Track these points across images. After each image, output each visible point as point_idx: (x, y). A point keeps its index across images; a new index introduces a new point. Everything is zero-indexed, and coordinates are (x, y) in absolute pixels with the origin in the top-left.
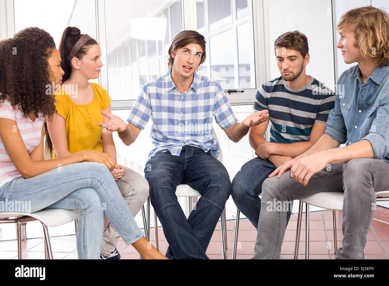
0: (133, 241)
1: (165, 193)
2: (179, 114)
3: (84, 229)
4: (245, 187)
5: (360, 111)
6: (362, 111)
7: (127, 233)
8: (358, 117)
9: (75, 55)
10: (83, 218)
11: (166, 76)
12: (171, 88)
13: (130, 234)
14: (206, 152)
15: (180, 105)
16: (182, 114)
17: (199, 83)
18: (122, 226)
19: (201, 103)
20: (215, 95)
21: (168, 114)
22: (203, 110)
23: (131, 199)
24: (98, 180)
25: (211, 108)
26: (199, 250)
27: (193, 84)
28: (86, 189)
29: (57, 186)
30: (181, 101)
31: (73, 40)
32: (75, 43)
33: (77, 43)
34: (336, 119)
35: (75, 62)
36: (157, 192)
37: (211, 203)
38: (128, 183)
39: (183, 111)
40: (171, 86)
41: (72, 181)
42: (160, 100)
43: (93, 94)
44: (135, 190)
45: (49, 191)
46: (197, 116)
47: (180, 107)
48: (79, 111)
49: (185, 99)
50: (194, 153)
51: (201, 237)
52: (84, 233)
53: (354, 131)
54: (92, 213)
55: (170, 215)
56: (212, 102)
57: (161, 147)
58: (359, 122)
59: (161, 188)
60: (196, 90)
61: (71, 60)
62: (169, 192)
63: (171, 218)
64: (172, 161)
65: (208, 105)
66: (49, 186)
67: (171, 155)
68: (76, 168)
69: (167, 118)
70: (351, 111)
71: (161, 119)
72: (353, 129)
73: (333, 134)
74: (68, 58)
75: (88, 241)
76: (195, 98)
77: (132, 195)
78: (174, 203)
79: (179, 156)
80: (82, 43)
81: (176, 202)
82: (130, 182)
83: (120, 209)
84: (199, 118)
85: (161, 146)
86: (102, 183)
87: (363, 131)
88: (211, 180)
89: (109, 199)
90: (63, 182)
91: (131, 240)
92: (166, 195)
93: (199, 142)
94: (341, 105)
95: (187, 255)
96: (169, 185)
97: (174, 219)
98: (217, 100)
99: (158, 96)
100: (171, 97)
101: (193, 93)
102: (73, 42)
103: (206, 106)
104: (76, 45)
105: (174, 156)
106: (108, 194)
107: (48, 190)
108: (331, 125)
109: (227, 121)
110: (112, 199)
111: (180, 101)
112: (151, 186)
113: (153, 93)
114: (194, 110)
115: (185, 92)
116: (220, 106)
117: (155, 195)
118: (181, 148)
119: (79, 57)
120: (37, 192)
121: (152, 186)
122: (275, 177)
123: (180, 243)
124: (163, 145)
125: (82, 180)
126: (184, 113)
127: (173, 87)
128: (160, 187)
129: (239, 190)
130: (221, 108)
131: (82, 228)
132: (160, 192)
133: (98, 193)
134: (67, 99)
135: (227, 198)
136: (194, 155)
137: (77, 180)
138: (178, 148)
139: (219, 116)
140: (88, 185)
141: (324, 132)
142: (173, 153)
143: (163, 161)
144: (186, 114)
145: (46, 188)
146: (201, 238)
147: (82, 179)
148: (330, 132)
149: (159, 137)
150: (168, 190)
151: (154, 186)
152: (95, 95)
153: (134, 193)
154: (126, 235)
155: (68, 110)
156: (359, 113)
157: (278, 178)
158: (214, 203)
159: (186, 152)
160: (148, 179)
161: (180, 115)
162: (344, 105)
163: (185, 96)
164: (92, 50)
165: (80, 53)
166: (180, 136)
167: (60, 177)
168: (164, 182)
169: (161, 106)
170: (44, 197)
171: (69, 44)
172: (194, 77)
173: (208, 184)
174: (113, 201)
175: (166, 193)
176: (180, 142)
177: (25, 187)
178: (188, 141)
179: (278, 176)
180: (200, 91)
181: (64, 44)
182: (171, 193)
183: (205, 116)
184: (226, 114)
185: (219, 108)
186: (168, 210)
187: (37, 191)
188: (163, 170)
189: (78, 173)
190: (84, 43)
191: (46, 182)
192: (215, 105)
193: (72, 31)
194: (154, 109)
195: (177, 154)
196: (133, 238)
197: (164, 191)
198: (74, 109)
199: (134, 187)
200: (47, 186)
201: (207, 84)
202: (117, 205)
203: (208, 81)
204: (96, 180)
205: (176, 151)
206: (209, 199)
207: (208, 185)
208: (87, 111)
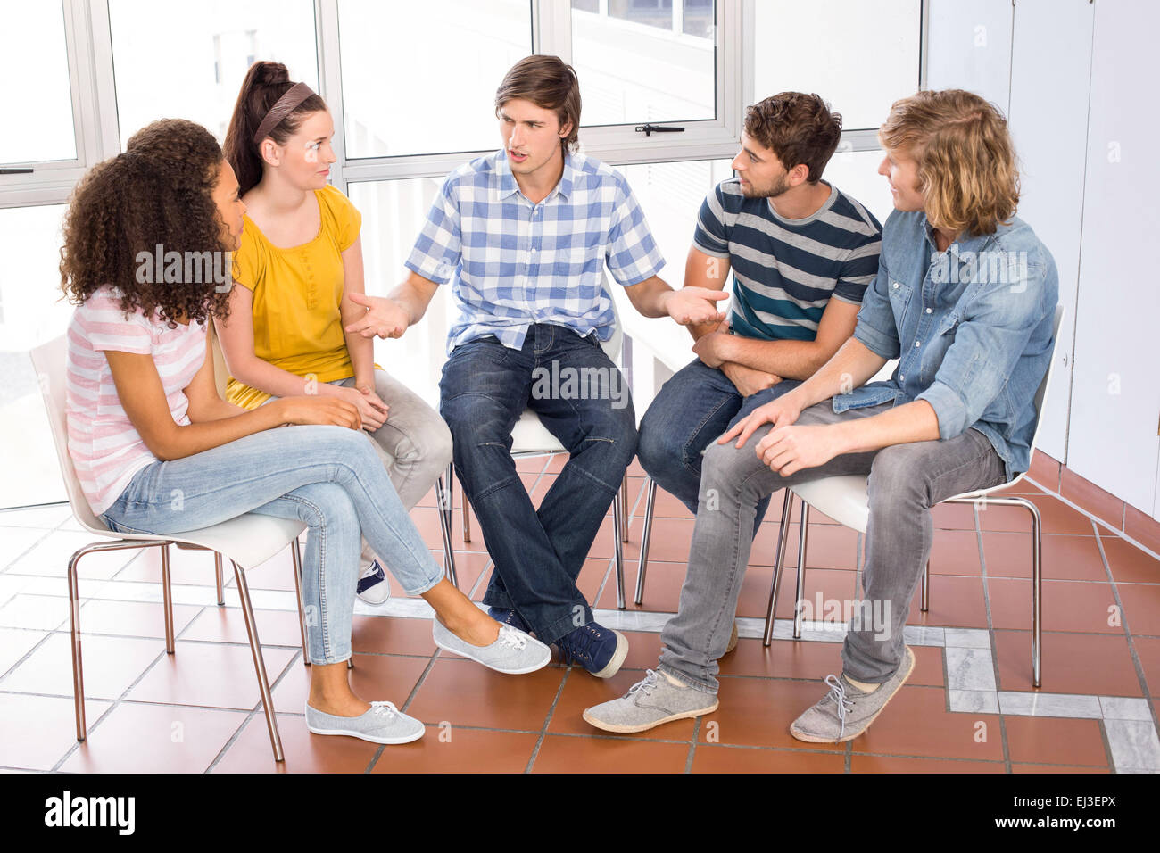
0: (424, 589)
1: (487, 458)
2: (527, 250)
3: (320, 567)
4: (668, 441)
5: (929, 311)
6: (934, 311)
7: (409, 574)
8: (924, 323)
9: (270, 135)
10: (317, 544)
11: (499, 159)
12: (509, 193)
13: (416, 576)
14: (584, 336)
15: (531, 229)
16: (534, 251)
17: (576, 177)
18: (398, 560)
19: (580, 227)
20: (614, 209)
21: (501, 252)
22: (583, 241)
23: (412, 470)
24: (348, 468)
25: (604, 238)
26: (562, 580)
27: (561, 182)
28: (322, 485)
29: (261, 479)
30: (534, 221)
31: (268, 97)
32: (271, 107)
33: (276, 107)
34: (878, 309)
35: (268, 148)
36: (471, 456)
37: (591, 479)
38: (406, 432)
39: (537, 244)
40: (510, 188)
41: (294, 470)
42: (485, 219)
43: (319, 216)
44: (421, 452)
45: (243, 490)
46: (569, 257)
47: (531, 235)
48: (288, 265)
49: (542, 217)
50: (556, 341)
51: (566, 550)
52: (319, 575)
53: (912, 351)
54: (335, 535)
55: (498, 508)
56: (605, 224)
57: (478, 326)
58: (924, 334)
59: (479, 447)
60: (569, 195)
61: (259, 144)
62: (497, 453)
63: (501, 516)
64: (504, 366)
65: (596, 231)
66: (245, 478)
67: (500, 350)
68: (302, 442)
69: (499, 261)
70: (910, 306)
71: (483, 264)
72: (911, 348)
73: (872, 342)
74: (254, 136)
75: (327, 589)
76: (565, 213)
77: (414, 462)
78: (508, 478)
79: (520, 349)
80: (287, 108)
81: (512, 477)
82: (411, 433)
83: (396, 526)
84: (573, 261)
85: (478, 321)
86: (357, 474)
87: (929, 361)
88: (591, 427)
89: (372, 507)
90: (274, 472)
91: (417, 587)
92: (491, 462)
93: (568, 313)
94: (889, 285)
95: (536, 596)
96: (496, 437)
97: (507, 516)
98: (618, 220)
99: (480, 210)
100: (510, 212)
101: (562, 203)
102: (266, 104)
103: (592, 233)
104: (272, 111)
105: (509, 352)
106: (369, 498)
107: (241, 488)
108: (867, 319)
109: (636, 269)
110: (379, 507)
111: (529, 220)
112: (456, 440)
113: (467, 203)
114: (564, 242)
115: (543, 202)
116: (622, 235)
117: (465, 463)
118: (525, 330)
119: (279, 139)
120: (218, 491)
121: (459, 441)
122: (731, 445)
123: (520, 570)
124: (483, 320)
125: (315, 469)
126: (539, 248)
127: (514, 191)
128: (475, 445)
129: (655, 450)
130: (623, 239)
131: (316, 563)
132: (477, 454)
133: (350, 493)
134: (258, 241)
135: (629, 462)
136: (555, 346)
137: (304, 468)
138: (517, 329)
139: (619, 255)
140: (327, 478)
141: (852, 333)
142: (507, 343)
143: (483, 370)
144: (542, 252)
145: (238, 482)
146: (566, 553)
147: (314, 466)
148: (864, 336)
149: (474, 297)
150: (495, 450)
151: (463, 441)
152: (324, 219)
153: (419, 459)
154: (408, 577)
155: (260, 267)
156: (925, 314)
157: (738, 449)
158: (598, 480)
159: (538, 340)
160: (448, 420)
161: (529, 253)
162: (896, 286)
163: (541, 210)
164: (311, 123)
165: (283, 130)
166: (525, 298)
167: (267, 461)
168: (486, 435)
169: (486, 234)
170: (233, 500)
171: (258, 106)
172: (566, 166)
173: (584, 433)
174: (382, 510)
175: (491, 458)
176: (523, 315)
177: (191, 479)
178: (541, 313)
179: (738, 444)
180: (580, 198)
181: (247, 102)
182: (502, 456)
183: (587, 256)
184: (633, 254)
185: (619, 238)
186: (495, 496)
187: (218, 488)
188: (483, 400)
189: (305, 454)
190: (293, 106)
191: (238, 470)
192: (612, 231)
193: (266, 73)
194: (468, 239)
195: (516, 344)
196: (422, 583)
197: (484, 454)
198: (275, 262)
199: (418, 445)
200: (239, 480)
201: (595, 182)
202: (390, 519)
203: (598, 174)
204: (346, 470)
205: (513, 337)
206: (587, 468)
207: (584, 437)
208: (306, 260)
